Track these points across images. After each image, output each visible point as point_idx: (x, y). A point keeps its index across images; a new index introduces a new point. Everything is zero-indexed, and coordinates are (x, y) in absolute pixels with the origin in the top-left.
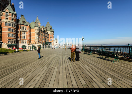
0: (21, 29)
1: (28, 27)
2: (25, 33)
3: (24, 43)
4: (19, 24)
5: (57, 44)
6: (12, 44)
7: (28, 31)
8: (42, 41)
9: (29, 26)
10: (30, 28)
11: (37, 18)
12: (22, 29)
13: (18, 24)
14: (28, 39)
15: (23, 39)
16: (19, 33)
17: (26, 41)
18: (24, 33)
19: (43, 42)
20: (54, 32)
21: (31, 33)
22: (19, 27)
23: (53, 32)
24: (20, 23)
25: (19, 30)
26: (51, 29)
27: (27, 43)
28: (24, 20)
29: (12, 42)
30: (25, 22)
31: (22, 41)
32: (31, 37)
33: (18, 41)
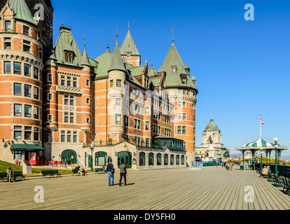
0: (60, 83)
1: (84, 74)
2: (75, 98)
3: (69, 140)
4: (52, 63)
5: (211, 147)
6: (28, 142)
7: (84, 90)
8: (141, 133)
9: (86, 69)
10: (93, 77)
11: (129, 36)
12: (63, 84)
13: (50, 66)
14: (85, 126)
15: (65, 126)
16: (52, 103)
17: (78, 131)
18: (69, 98)
19: (144, 138)
20: (196, 92)
21: (97, 98)
22: (53, 76)
23: (191, 93)
24: (55, 60)
25: (52, 91)
26: (183, 76)
27: (81, 141)
28: (69, 48)
29: (27, 135)
30: (74, 55)
31: (63, 132)
32: (96, 116)
33: (49, 131)
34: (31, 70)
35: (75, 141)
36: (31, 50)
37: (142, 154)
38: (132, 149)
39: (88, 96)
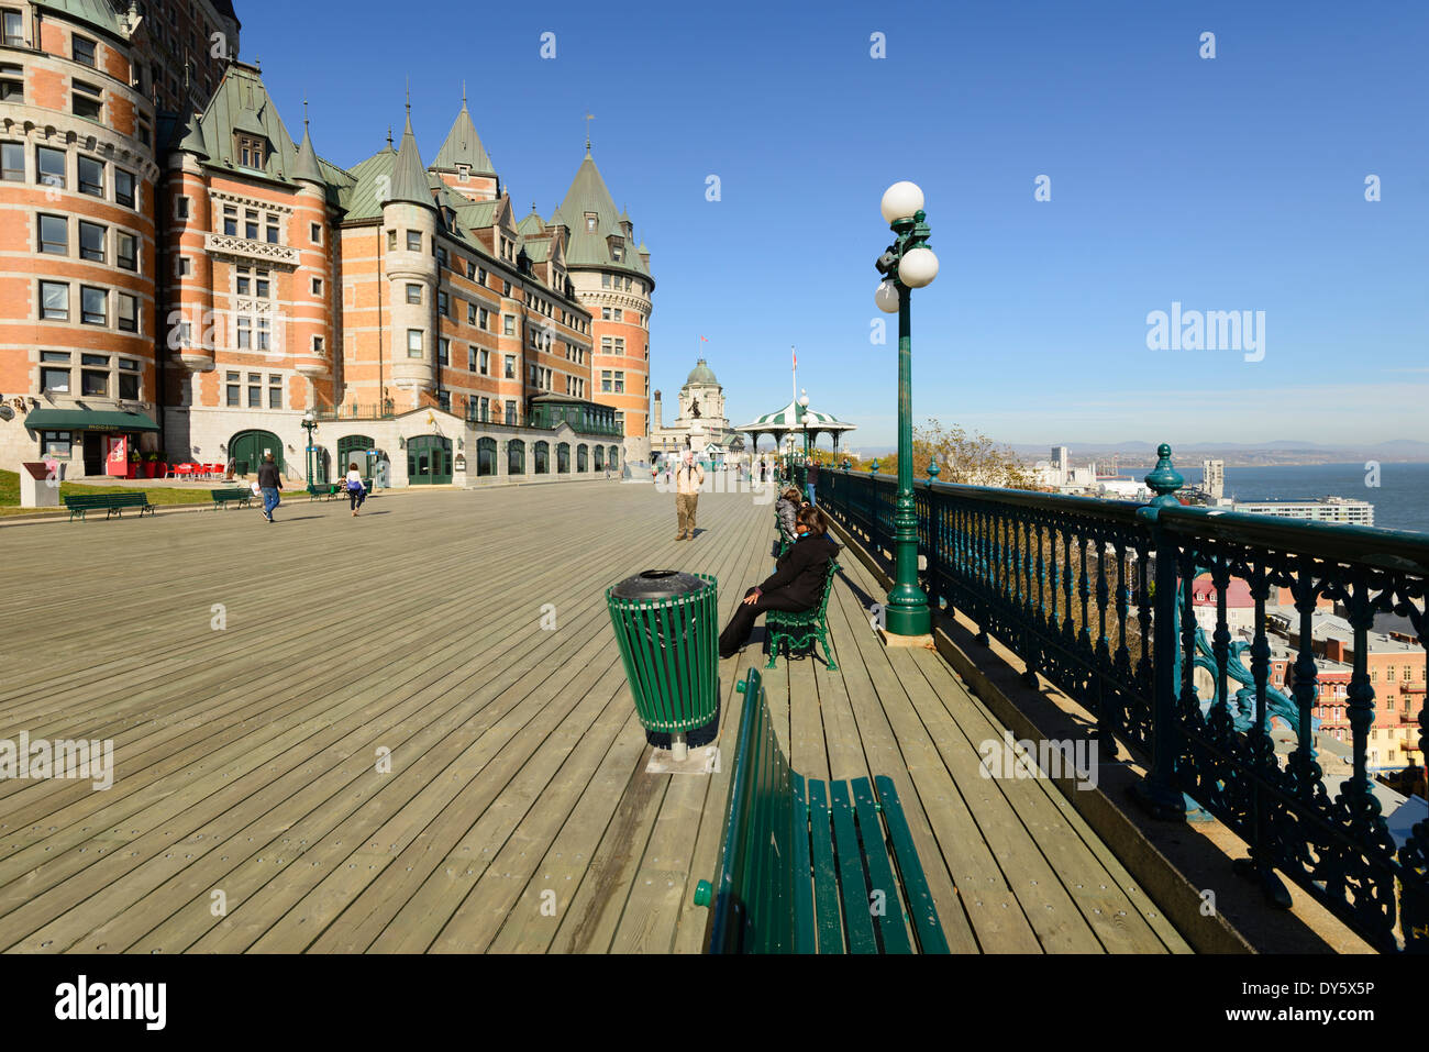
0: (219, 225)
1: (306, 204)
2: (273, 277)
3: (254, 400)
4: (188, 163)
5: (698, 427)
6: (93, 403)
7: (305, 254)
8: (493, 386)
9: (311, 192)
10: (334, 218)
11: (464, 120)
12: (230, 227)
13: (179, 173)
14: (311, 360)
15: (239, 358)
16: (189, 283)
17: (287, 375)
18: (253, 276)
19: (503, 399)
20: (649, 285)
21: (348, 281)
22: (192, 205)
23: (636, 288)
24: (201, 157)
25: (186, 249)
26: (614, 242)
27: (297, 405)
28: (253, 126)
29: (92, 381)
30: (269, 149)
31: (232, 375)
32: (347, 332)
33: (184, 373)
34: (107, 180)
35: (275, 402)
36: (104, 111)
37: (486, 445)
38: (453, 428)
39: (317, 271)
